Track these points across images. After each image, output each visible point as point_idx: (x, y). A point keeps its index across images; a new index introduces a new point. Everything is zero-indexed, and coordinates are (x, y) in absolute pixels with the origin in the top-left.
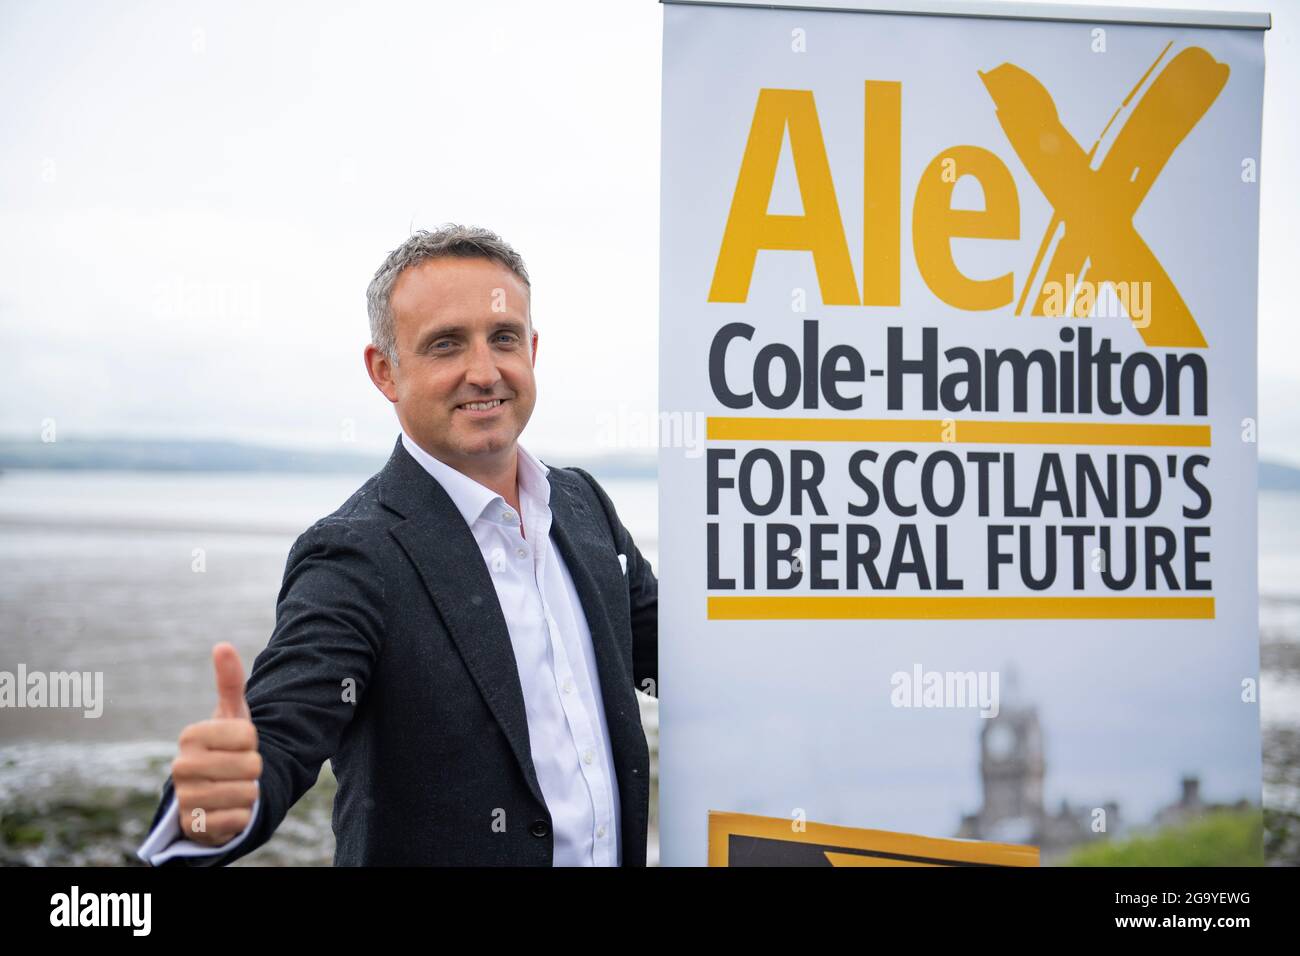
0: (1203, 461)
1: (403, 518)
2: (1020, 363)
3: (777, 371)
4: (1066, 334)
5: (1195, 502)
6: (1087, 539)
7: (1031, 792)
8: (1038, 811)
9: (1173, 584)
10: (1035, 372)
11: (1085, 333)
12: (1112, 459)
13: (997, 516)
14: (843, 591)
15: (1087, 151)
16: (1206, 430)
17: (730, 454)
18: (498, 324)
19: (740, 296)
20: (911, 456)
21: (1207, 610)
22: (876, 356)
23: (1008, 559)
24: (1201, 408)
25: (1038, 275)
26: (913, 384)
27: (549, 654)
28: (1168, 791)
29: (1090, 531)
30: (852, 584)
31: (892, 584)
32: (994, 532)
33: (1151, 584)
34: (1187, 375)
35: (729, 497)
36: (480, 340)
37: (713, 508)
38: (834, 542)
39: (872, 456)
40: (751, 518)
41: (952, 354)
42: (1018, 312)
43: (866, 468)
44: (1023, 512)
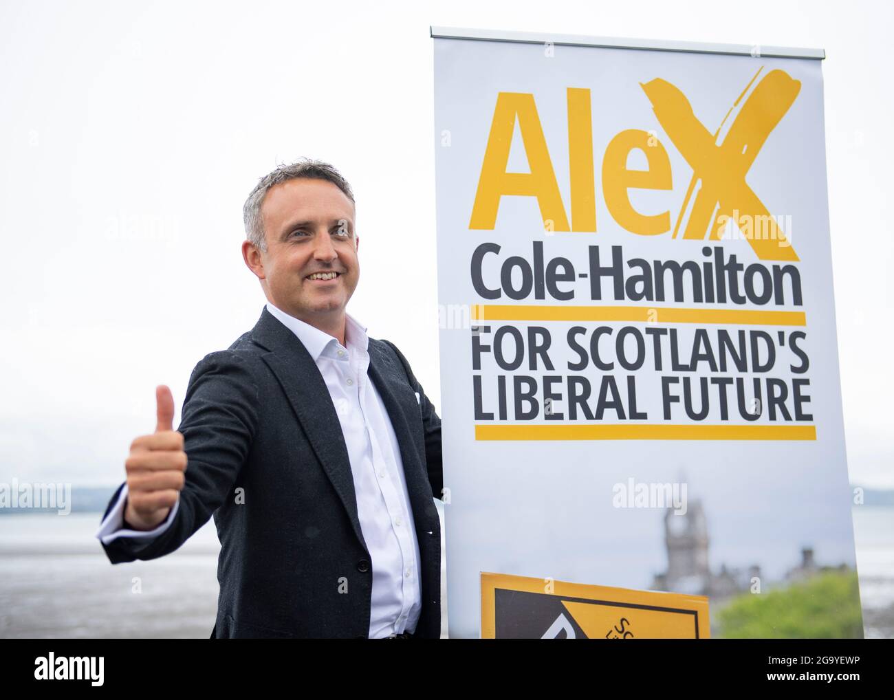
0: (803, 335)
1: (269, 351)
2: (678, 270)
3: (517, 274)
4: (707, 251)
5: (798, 363)
6: (728, 386)
7: (701, 558)
8: (705, 571)
9: (787, 417)
10: (687, 276)
11: (719, 251)
12: (742, 333)
13: (668, 370)
14: (566, 421)
15: (713, 135)
16: (803, 315)
17: (486, 330)
19: (491, 225)
20: (608, 330)
21: (810, 434)
22: (582, 265)
23: (676, 399)
24: (798, 300)
25: (686, 211)
26: (607, 283)
27: (369, 450)
28: (795, 558)
29: (730, 381)
30: (573, 416)
31: (600, 416)
32: (666, 381)
33: (773, 417)
34: (787, 279)
35: (488, 358)
36: (324, 231)
37: (477, 365)
38: (560, 388)
39: (582, 330)
40: (503, 372)
41: (633, 263)
42: (674, 236)
43: (578, 338)
44: (684, 368)
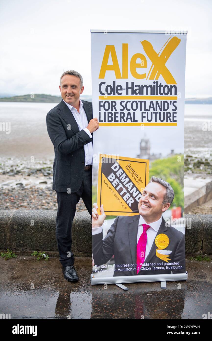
0: (176, 102)
1: (61, 110)
2: (147, 87)
3: (109, 89)
4: (154, 83)
5: (174, 108)
7: (148, 152)
8: (149, 154)
9: (171, 121)
10: (149, 88)
11: (157, 82)
12: (161, 102)
13: (143, 111)
14: (119, 122)
15: (158, 54)
16: (176, 97)
17: (102, 102)
18: (72, 85)
19: (103, 78)
20: (130, 102)
21: (176, 125)
22: (124, 87)
23: (145, 117)
24: (176, 94)
25: (150, 73)
26: (130, 91)
28: (170, 152)
29: (158, 113)
30: (121, 121)
31: (127, 121)
32: (143, 113)
33: (167, 121)
34: (173, 89)
35: (102, 108)
36: (69, 87)
37: (100, 110)
38: (118, 115)
39: (124, 102)
40: (105, 111)
41: (136, 86)
42: (147, 79)
43: (123, 104)
44: (147, 110)
